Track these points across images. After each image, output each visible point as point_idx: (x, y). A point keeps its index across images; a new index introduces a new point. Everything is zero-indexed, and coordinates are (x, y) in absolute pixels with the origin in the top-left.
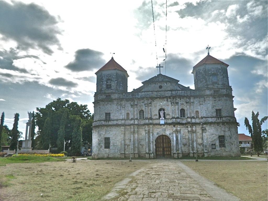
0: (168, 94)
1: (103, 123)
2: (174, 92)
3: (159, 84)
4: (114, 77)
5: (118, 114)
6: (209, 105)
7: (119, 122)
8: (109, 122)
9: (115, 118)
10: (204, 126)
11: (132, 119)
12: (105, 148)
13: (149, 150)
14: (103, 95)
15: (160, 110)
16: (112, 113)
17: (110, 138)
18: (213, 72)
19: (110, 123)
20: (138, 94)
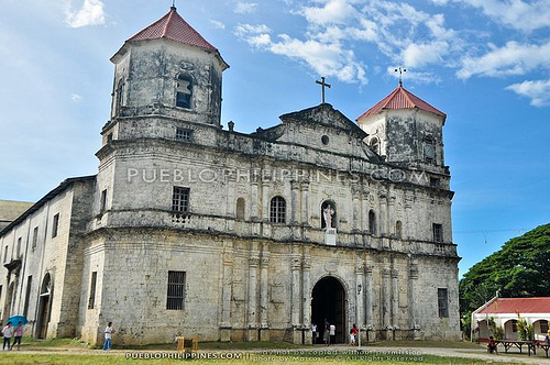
0: (343, 164)
1: (168, 220)
2: (355, 163)
3: (322, 133)
4: (203, 73)
5: (213, 196)
6: (421, 210)
7: (219, 226)
8: (187, 219)
9: (205, 209)
10: (415, 262)
11: (253, 221)
12: (169, 307)
13: (302, 319)
14: (170, 125)
15: (325, 205)
16: (196, 190)
17: (188, 276)
18: (427, 134)
19: (190, 223)
20: (270, 146)
